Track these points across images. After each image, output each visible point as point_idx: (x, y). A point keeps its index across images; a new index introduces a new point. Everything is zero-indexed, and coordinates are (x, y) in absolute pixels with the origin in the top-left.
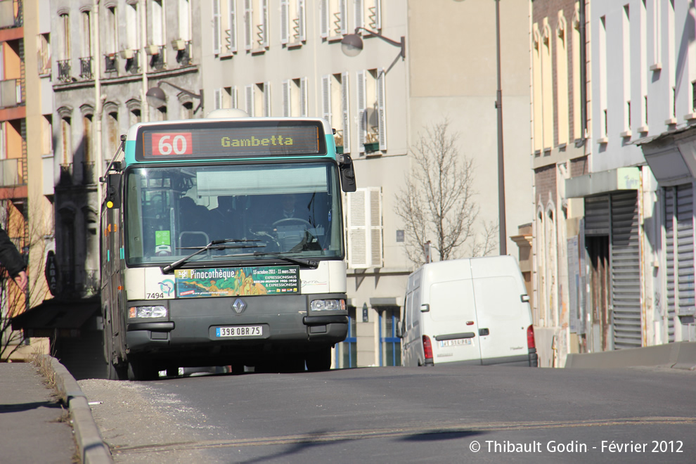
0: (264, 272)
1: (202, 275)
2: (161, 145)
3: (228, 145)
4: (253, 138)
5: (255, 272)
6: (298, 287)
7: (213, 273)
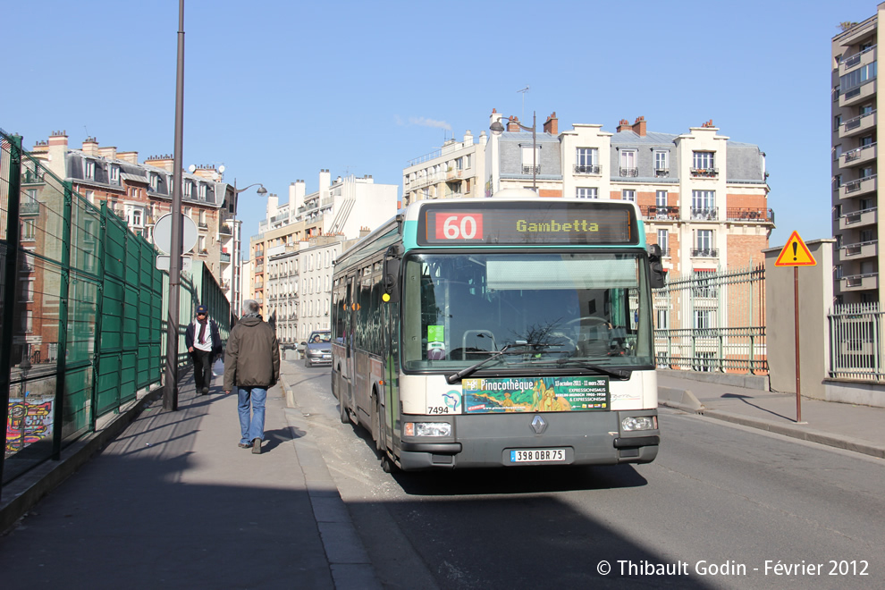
0: (567, 384)
1: (494, 385)
2: (447, 228)
3: (525, 230)
4: (553, 222)
5: (557, 384)
6: (608, 402)
7: (508, 383)
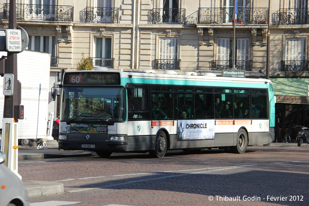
0: (97, 126)
1: (78, 126)
2: (72, 79)
5: (94, 125)
6: (107, 131)
7: (82, 125)
